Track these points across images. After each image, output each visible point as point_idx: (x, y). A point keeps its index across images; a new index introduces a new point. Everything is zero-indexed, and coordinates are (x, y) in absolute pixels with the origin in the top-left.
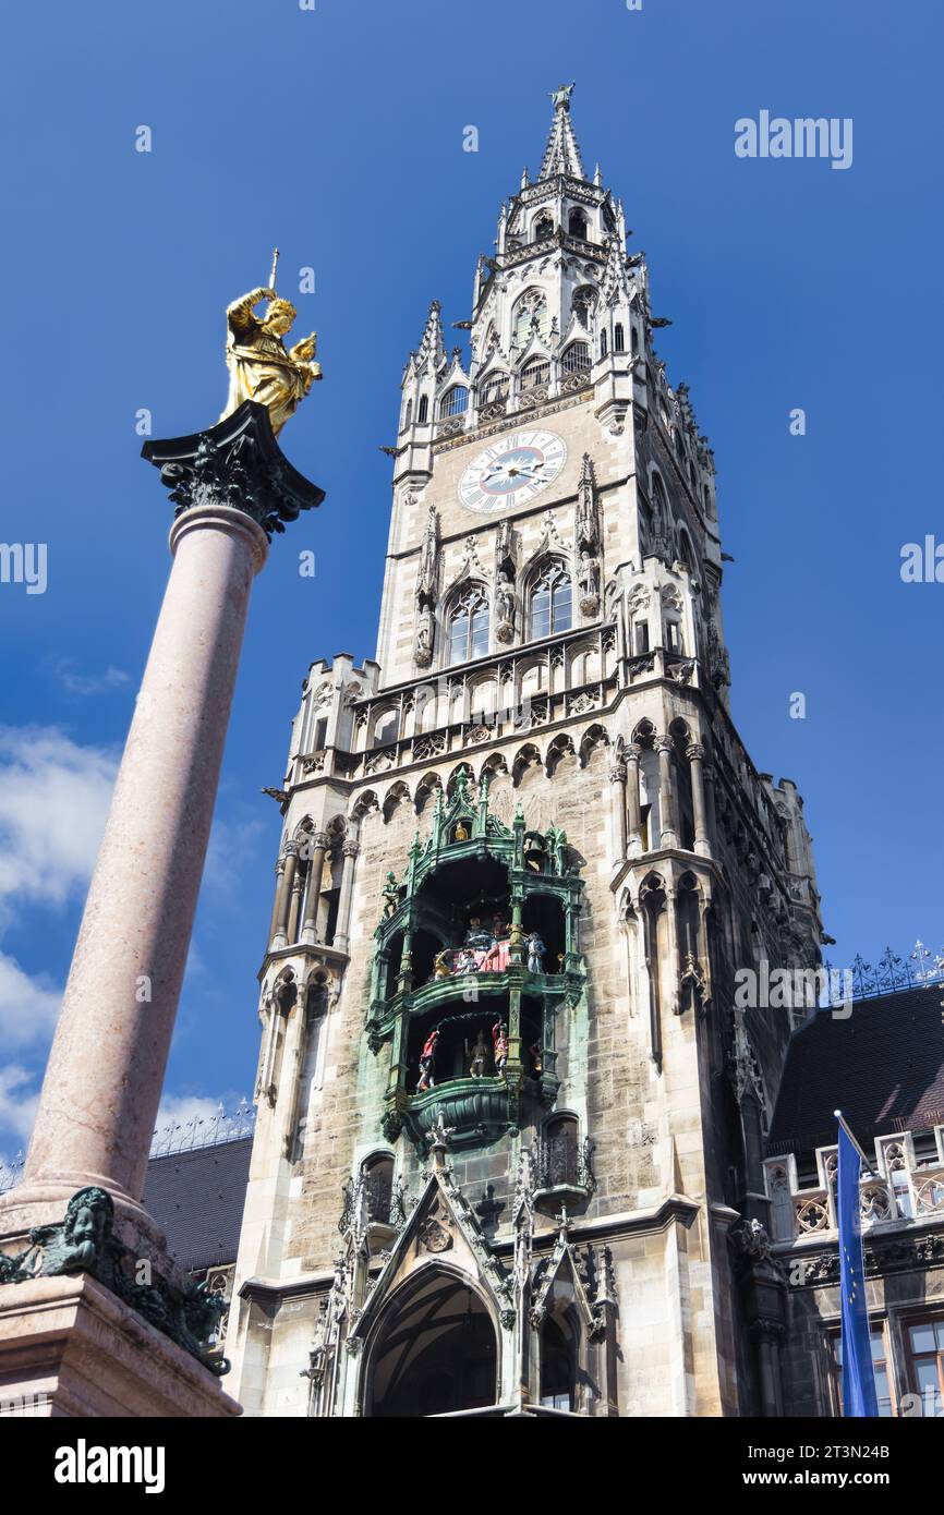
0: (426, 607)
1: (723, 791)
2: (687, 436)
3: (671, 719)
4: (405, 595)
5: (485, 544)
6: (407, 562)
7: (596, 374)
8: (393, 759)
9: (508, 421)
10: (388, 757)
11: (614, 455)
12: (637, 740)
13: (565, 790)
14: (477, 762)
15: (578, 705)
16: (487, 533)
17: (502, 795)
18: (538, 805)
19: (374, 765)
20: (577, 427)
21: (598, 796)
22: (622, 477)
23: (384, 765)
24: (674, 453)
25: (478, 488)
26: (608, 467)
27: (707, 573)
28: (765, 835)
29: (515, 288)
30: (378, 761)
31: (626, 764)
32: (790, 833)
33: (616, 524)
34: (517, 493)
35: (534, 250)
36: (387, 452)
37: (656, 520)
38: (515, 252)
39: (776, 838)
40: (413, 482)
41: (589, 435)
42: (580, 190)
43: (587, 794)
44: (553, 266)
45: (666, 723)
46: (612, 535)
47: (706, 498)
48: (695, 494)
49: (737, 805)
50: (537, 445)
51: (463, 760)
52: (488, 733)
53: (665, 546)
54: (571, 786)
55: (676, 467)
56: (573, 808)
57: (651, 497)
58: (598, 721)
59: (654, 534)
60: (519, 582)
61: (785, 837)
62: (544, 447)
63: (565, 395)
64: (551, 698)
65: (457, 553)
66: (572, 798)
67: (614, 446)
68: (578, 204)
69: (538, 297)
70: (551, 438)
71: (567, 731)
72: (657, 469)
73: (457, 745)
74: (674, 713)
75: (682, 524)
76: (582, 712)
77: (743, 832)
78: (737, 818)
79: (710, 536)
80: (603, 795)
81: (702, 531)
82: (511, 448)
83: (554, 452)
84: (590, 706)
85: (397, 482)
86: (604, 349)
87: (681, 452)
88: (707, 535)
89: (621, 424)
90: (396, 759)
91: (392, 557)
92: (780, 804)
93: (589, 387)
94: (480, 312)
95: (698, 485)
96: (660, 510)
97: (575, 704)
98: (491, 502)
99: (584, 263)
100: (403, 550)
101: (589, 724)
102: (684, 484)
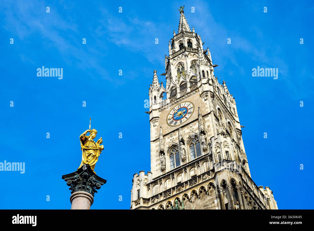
0: (162, 154)
1: (248, 195)
2: (226, 96)
3: (230, 179)
4: (156, 152)
5: (176, 135)
6: (156, 143)
7: (199, 84)
8: (158, 199)
9: (178, 100)
10: (157, 198)
11: (206, 106)
12: (222, 186)
13: (205, 202)
14: (181, 197)
15: (205, 178)
16: (176, 132)
17: (188, 205)
18: (198, 207)
19: (154, 201)
20: (196, 100)
21: (214, 202)
22: (209, 112)
23: (156, 201)
24: (223, 101)
25: (172, 119)
26: (205, 110)
27: (237, 132)
28: (263, 204)
29: (175, 63)
30: (154, 200)
31: (220, 193)
32: (270, 202)
33: (209, 125)
34: (182, 120)
35: (179, 52)
36: (147, 113)
37: (220, 121)
38: (174, 53)
39: (266, 204)
40: (155, 120)
41: (199, 102)
42: (189, 34)
43: (211, 202)
44: (184, 56)
45: (229, 180)
46: (209, 128)
47: (234, 111)
48: (231, 111)
49: (253, 198)
50: (186, 106)
51: (177, 197)
52: (182, 188)
53: (224, 129)
54: (206, 200)
55: (224, 105)
56: (208, 207)
57: (218, 116)
58: (211, 181)
59: (220, 126)
60: (186, 144)
61: (269, 203)
62: (188, 106)
63: (192, 91)
64: (198, 176)
65: (168, 138)
66: (207, 204)
67: (206, 104)
68: (189, 38)
69: (182, 65)
70: (189, 103)
71: (203, 185)
72: (219, 107)
73: (175, 193)
74: (231, 177)
75: (228, 120)
76: (207, 180)
77: (256, 205)
78: (253, 201)
79: (237, 122)
80: (215, 202)
81: (234, 121)
82: (179, 107)
83: (191, 107)
84: (208, 178)
85: (151, 121)
86: (200, 78)
87: (225, 100)
88: (236, 121)
89: (207, 97)
90: (159, 199)
91: (152, 141)
92: (266, 194)
93: (198, 88)
94: (167, 70)
95: (231, 108)
96: (221, 119)
97: (204, 177)
98: (176, 123)
99: (192, 54)
100: (154, 139)
101: (209, 182)
102: (227, 109)
